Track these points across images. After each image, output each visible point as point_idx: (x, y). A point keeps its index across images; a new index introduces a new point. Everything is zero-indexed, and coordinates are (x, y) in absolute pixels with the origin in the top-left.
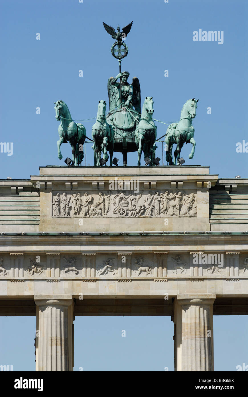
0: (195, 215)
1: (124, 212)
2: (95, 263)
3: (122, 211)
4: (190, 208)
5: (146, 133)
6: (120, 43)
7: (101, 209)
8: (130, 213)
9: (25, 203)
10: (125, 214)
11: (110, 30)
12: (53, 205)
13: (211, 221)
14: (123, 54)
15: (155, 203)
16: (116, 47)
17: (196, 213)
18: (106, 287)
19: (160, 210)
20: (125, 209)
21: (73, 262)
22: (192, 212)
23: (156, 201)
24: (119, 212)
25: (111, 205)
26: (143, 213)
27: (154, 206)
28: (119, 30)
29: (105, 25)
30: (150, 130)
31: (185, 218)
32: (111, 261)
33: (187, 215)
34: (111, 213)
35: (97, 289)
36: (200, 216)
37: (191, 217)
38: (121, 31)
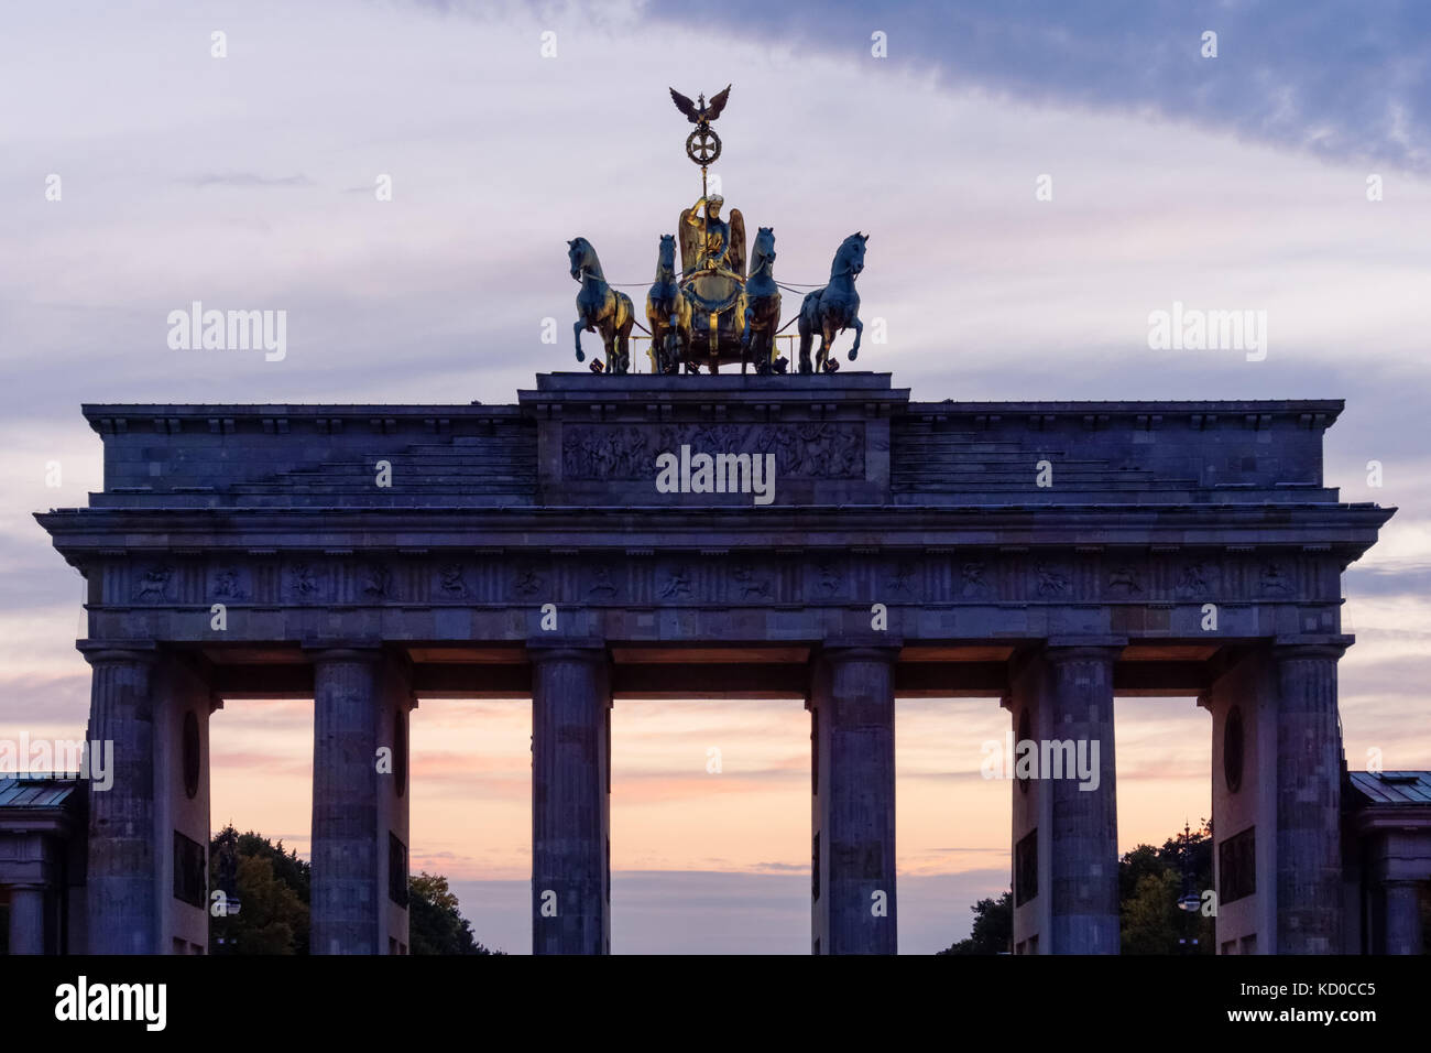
0: (861, 475)
4: (851, 460)
6: (704, 131)
11: (683, 103)
12: (564, 453)
14: (710, 153)
15: (778, 449)
16: (697, 141)
17: (864, 471)
18: (675, 623)
19: (787, 464)
21: (605, 569)
22: (854, 469)
23: (780, 445)
29: (674, 94)
31: (840, 482)
32: (685, 569)
33: (845, 474)
35: (655, 629)
36: (870, 477)
37: (852, 478)
38: (708, 105)
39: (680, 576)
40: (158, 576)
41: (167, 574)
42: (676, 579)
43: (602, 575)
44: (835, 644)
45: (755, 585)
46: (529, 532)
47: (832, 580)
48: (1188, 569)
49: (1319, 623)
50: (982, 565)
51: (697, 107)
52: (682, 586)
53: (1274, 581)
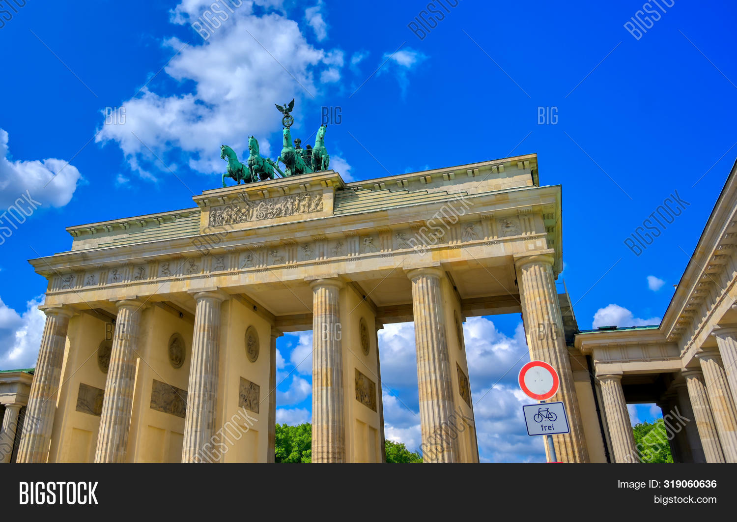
0: (321, 210)
1: (264, 215)
2: (239, 259)
3: (261, 215)
4: (317, 205)
5: (286, 156)
6: (287, 117)
7: (246, 216)
8: (269, 215)
9: (193, 221)
10: (264, 216)
11: (280, 108)
12: (210, 218)
13: (335, 213)
14: (290, 123)
15: (289, 205)
16: (285, 119)
17: (322, 208)
19: (292, 210)
20: (264, 213)
21: (221, 259)
22: (319, 208)
23: (290, 203)
24: (260, 216)
25: (255, 211)
26: (279, 214)
27: (288, 208)
28: (285, 106)
29: (276, 105)
30: (288, 153)
31: (312, 213)
32: (251, 255)
33: (315, 210)
34: (254, 218)
35: (239, 280)
36: (324, 210)
37: (317, 211)
38: (288, 107)
39: (248, 258)
40: (68, 280)
41: (71, 279)
42: (246, 260)
43: (219, 261)
44: (309, 279)
45: (277, 259)
46: (188, 246)
47: (308, 253)
48: (466, 229)
49: (535, 246)
50: (371, 238)
51: (284, 109)
52: (249, 262)
53: (508, 230)
